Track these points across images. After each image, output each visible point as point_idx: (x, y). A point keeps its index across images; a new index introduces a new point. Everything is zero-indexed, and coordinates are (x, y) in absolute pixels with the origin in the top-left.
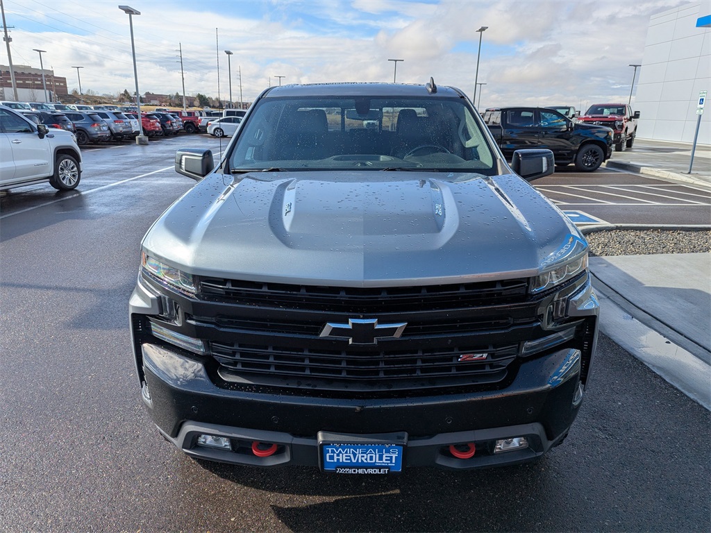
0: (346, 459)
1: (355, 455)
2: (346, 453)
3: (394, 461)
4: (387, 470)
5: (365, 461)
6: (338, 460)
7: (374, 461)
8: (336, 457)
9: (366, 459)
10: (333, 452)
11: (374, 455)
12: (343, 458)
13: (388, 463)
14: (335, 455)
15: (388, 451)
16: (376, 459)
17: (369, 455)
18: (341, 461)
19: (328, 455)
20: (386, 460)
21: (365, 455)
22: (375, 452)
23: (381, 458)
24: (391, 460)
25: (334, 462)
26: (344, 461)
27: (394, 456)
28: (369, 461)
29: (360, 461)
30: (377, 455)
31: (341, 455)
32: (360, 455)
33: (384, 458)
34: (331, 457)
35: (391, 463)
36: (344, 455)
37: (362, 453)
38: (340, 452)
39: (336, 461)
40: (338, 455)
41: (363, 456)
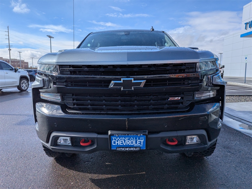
0: (121, 143)
1: (125, 141)
2: (121, 140)
3: (142, 144)
4: (139, 148)
5: (129, 144)
6: (117, 144)
7: (133, 144)
8: (116, 142)
9: (130, 143)
10: (115, 139)
11: (133, 141)
12: (119, 143)
13: (139, 145)
14: (116, 141)
15: (139, 139)
16: (134, 143)
17: (131, 141)
18: (119, 144)
19: (113, 141)
20: (139, 143)
21: (129, 141)
22: (134, 139)
23: (136, 143)
24: (141, 143)
25: (116, 145)
26: (120, 144)
27: (142, 141)
28: (131, 144)
29: (127, 144)
30: (135, 141)
31: (119, 141)
32: (127, 141)
33: (138, 142)
34: (115, 143)
35: (141, 145)
36: (120, 141)
37: (128, 140)
38: (118, 139)
39: (116, 144)
40: (117, 141)
41: (128, 142)
